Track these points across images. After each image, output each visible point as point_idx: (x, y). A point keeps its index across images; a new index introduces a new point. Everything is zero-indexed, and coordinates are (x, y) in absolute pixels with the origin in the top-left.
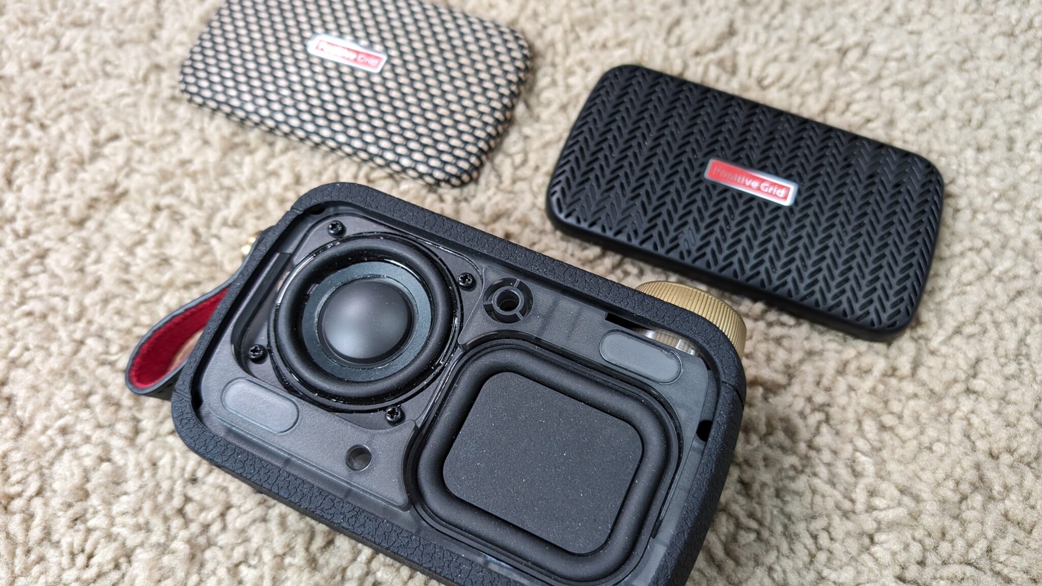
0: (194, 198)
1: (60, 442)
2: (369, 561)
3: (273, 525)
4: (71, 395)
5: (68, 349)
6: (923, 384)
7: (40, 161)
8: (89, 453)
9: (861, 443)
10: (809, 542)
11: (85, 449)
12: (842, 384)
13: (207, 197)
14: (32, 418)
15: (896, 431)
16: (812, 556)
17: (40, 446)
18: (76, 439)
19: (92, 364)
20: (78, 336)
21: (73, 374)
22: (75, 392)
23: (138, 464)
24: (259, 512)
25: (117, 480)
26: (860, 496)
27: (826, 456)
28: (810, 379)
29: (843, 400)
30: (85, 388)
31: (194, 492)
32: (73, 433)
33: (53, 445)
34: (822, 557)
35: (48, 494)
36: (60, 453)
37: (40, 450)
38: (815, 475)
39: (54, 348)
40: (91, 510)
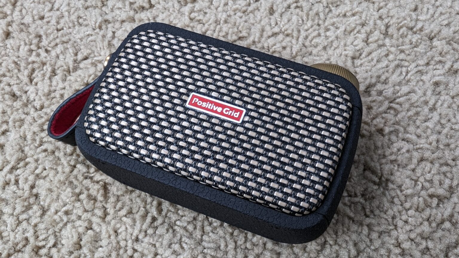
1: (65, 219)
4: (70, 195)
5: (67, 169)
7: (47, 69)
8: (81, 225)
11: (78, 223)
14: (49, 206)
18: (73, 217)
19: (81, 178)
20: (72, 163)
21: (71, 182)
22: (72, 193)
23: (107, 231)
25: (96, 239)
30: (77, 191)
31: (138, 247)
32: (71, 214)
33: (62, 220)
35: (59, 246)
36: (66, 224)
37: (54, 223)
39: (60, 169)
40: (83, 255)
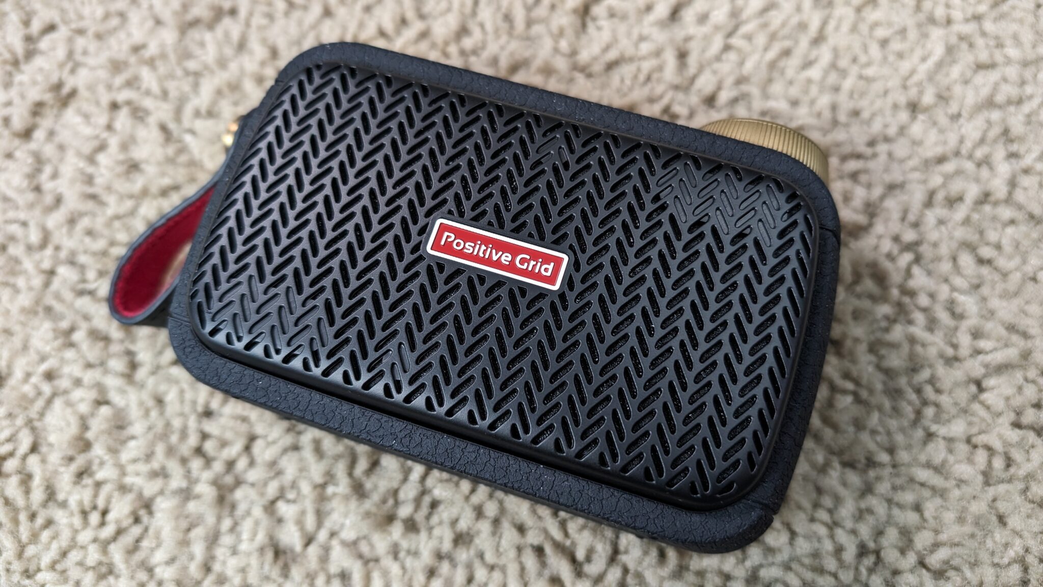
0: (155, 88)
1: (47, 389)
2: (423, 478)
3: (308, 453)
4: (50, 335)
5: (37, 281)
6: (1020, 207)
8: (83, 398)
9: (958, 281)
10: (913, 397)
11: (77, 394)
12: (931, 217)
13: (171, 86)
14: (9, 366)
15: (995, 263)
16: (918, 413)
17: (24, 397)
18: (64, 383)
19: (68, 296)
20: (46, 265)
21: (49, 310)
22: (54, 330)
23: (141, 404)
24: (288, 440)
25: (120, 424)
26: (964, 340)
27: (924, 300)
28: (896, 215)
29: (933, 236)
30: (64, 325)
31: (211, 427)
32: (60, 377)
33: (39, 393)
34: (930, 412)
35: (44, 449)
36: (49, 402)
37: (25, 402)
38: (910, 322)
39: (21, 282)
40: (97, 461)
